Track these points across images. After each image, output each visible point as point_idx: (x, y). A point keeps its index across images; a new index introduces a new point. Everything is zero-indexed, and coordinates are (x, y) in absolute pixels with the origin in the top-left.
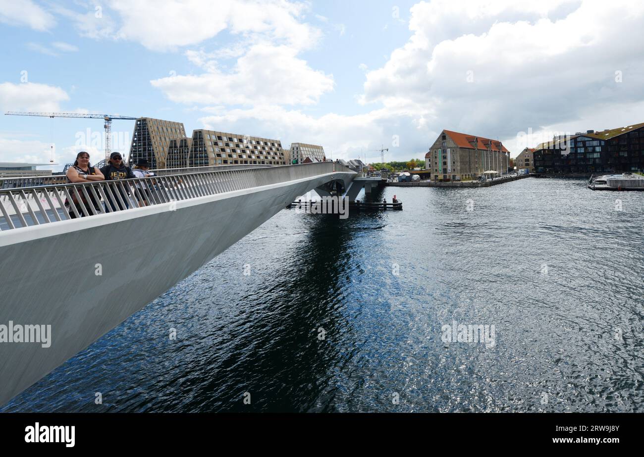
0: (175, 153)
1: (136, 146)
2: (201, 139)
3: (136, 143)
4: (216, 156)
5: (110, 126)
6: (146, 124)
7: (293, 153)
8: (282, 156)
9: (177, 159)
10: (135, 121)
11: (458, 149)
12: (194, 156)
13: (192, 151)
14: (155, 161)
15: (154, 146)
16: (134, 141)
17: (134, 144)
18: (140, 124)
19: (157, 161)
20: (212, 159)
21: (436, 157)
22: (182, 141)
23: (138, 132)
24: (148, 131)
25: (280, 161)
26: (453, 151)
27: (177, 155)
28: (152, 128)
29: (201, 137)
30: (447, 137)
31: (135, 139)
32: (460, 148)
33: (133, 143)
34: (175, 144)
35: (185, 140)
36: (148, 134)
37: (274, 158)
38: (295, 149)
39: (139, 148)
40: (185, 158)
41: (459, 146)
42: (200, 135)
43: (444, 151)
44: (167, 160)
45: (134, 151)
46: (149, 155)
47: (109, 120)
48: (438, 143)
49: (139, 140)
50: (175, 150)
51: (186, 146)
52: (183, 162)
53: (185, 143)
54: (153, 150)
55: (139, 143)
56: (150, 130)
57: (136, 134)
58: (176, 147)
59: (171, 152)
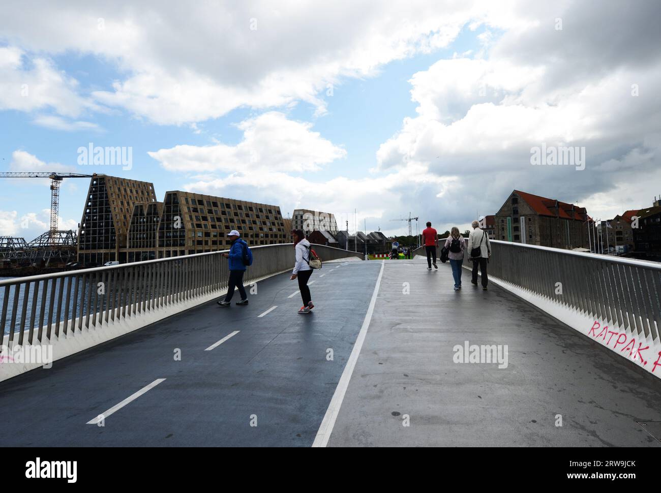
0: (140, 223)
1: (90, 213)
2: (176, 203)
3: (90, 209)
4: (195, 227)
5: (58, 186)
6: (104, 184)
7: (296, 222)
8: (282, 227)
9: (144, 230)
10: (90, 179)
11: (537, 218)
12: (165, 226)
13: (163, 220)
14: (115, 233)
15: (113, 213)
16: (87, 207)
17: (88, 211)
18: (96, 184)
19: (117, 234)
20: (189, 230)
21: (503, 229)
22: (150, 206)
23: (93, 196)
24: (106, 194)
25: (279, 233)
26: (529, 220)
27: (144, 226)
28: (112, 190)
29: (176, 200)
30: (519, 200)
31: (90, 204)
32: (540, 215)
33: (86, 210)
34: (142, 210)
35: (155, 205)
36: (107, 197)
37: (271, 229)
38: (299, 217)
39: (94, 216)
40: (154, 230)
41: (538, 213)
42: (174, 199)
43: (516, 220)
44: (130, 231)
45: (87, 220)
46: (107, 224)
47: (57, 178)
48: (506, 209)
49: (94, 204)
50: (141, 218)
51: (156, 214)
52: (151, 235)
53: (155, 209)
54: (112, 219)
55: (94, 209)
56: (109, 192)
57: (91, 197)
58: (142, 214)
59: (136, 221)
